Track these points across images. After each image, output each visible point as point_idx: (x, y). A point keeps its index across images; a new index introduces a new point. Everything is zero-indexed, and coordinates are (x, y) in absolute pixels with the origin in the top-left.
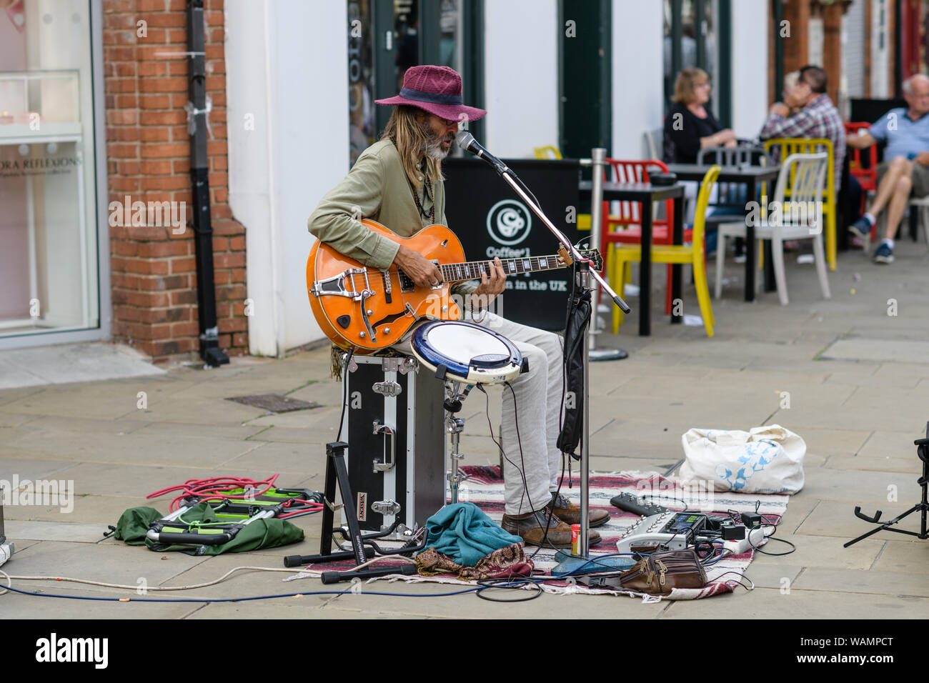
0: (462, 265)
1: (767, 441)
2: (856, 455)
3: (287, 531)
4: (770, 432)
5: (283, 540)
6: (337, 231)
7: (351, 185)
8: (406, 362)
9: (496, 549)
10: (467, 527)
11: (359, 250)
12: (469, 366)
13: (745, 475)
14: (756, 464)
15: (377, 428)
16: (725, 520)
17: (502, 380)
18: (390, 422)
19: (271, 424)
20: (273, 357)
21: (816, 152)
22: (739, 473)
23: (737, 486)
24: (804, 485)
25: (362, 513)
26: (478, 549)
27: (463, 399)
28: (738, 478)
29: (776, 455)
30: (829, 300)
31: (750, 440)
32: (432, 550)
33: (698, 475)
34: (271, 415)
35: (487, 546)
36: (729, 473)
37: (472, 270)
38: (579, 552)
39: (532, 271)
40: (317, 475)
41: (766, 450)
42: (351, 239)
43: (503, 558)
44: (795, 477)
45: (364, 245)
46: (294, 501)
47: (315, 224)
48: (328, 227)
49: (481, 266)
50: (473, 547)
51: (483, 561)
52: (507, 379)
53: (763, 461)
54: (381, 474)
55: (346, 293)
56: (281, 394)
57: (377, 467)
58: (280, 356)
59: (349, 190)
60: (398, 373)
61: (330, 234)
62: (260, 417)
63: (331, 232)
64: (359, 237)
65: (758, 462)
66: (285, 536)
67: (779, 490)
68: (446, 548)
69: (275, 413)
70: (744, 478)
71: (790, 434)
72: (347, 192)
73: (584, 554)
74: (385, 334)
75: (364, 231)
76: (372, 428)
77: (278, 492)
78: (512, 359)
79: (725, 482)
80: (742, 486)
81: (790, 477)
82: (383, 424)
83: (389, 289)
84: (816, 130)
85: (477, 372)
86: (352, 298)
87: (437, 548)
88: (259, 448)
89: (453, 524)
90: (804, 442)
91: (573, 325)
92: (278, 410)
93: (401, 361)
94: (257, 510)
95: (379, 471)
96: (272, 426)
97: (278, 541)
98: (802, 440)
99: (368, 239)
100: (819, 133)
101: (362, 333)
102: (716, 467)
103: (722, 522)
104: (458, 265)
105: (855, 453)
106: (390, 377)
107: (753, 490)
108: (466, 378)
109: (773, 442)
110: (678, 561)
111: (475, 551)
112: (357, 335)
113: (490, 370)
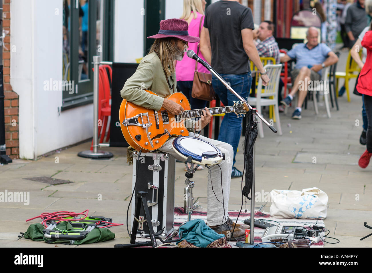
0: (189, 111)
1: (312, 195)
2: (340, 203)
3: (109, 234)
4: (312, 191)
5: (107, 238)
6: (136, 96)
7: (140, 75)
8: (164, 156)
9: (215, 240)
10: (202, 230)
11: (146, 104)
12: (202, 156)
13: (303, 210)
14: (307, 205)
15: (150, 186)
16: (304, 229)
17: (216, 163)
18: (156, 183)
19: (57, 190)
20: (32, 160)
21: (276, 64)
22: (300, 209)
23: (298, 215)
24: (327, 216)
25: (141, 226)
26: (207, 240)
27: (194, 172)
28: (299, 212)
29: (316, 201)
30: (281, 136)
31: (303, 194)
32: (185, 241)
33: (280, 210)
34: (51, 186)
35: (212, 238)
36: (295, 210)
37: (194, 114)
38: (249, 242)
39: (226, 113)
40: (96, 212)
41: (312, 199)
42: (142, 99)
43: (218, 244)
44: (323, 212)
45: (149, 101)
46: (101, 222)
47: (125, 93)
48: (131, 94)
49: (198, 112)
50: (205, 239)
51: (210, 245)
52: (218, 163)
53: (311, 204)
54: (151, 208)
55: (139, 124)
56: (49, 177)
57: (149, 204)
58: (35, 159)
59: (139, 78)
60: (160, 160)
61: (132, 97)
62: (47, 187)
63: (133, 96)
64: (146, 97)
65: (308, 204)
66: (108, 236)
67: (317, 217)
68: (191, 240)
69: (52, 185)
70: (302, 212)
71: (321, 192)
72: (138, 78)
73: (252, 243)
74: (156, 143)
75: (147, 95)
76: (147, 186)
77: (90, 218)
78: (219, 154)
79: (293, 214)
80: (301, 215)
81: (322, 212)
82: (153, 184)
83: (158, 123)
84: (268, 53)
85: (205, 159)
86: (142, 127)
87: (187, 240)
88: (58, 200)
89: (194, 229)
90: (327, 195)
91: (250, 138)
92: (53, 184)
93: (162, 155)
94: (86, 226)
95: (150, 206)
96: (57, 191)
97: (105, 239)
98: (326, 194)
99: (150, 98)
100: (269, 54)
101: (146, 143)
102: (289, 207)
103: (303, 230)
104: (188, 111)
105: (339, 202)
106: (157, 163)
107: (306, 217)
108: (201, 162)
109: (315, 195)
110: (301, 244)
111: (206, 241)
112: (144, 143)
113: (211, 158)
